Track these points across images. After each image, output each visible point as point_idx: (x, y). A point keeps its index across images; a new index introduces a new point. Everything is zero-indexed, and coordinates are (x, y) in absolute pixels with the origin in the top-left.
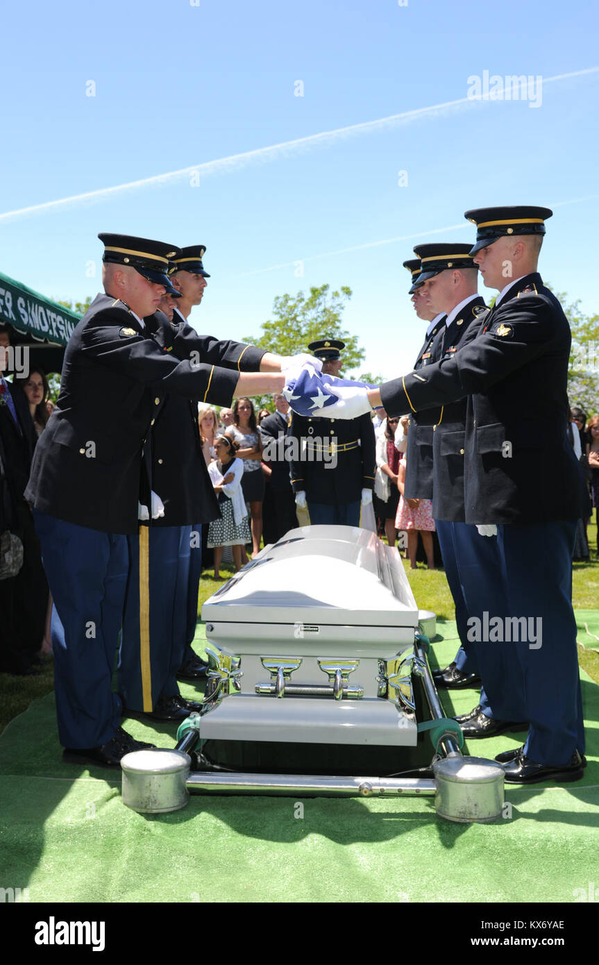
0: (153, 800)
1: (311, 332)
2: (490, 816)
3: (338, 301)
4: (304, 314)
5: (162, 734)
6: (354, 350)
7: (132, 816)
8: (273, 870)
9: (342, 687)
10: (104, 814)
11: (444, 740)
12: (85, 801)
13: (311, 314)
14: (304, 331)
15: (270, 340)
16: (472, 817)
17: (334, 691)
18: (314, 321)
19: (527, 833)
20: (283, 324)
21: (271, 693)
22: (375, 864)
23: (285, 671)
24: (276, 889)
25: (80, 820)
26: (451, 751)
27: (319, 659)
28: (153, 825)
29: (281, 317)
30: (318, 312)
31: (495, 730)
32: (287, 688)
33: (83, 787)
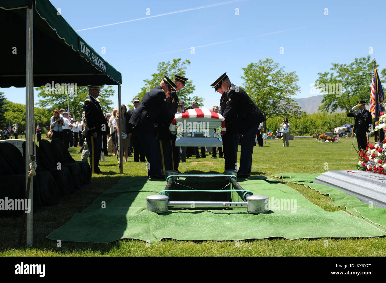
0: (158, 209)
2: (265, 211)
3: (184, 65)
4: (170, 71)
6: (191, 86)
8: (200, 226)
10: (143, 213)
13: (173, 71)
15: (155, 81)
16: (259, 212)
19: (276, 216)
20: (161, 75)
22: (231, 224)
29: (160, 72)
30: (176, 70)
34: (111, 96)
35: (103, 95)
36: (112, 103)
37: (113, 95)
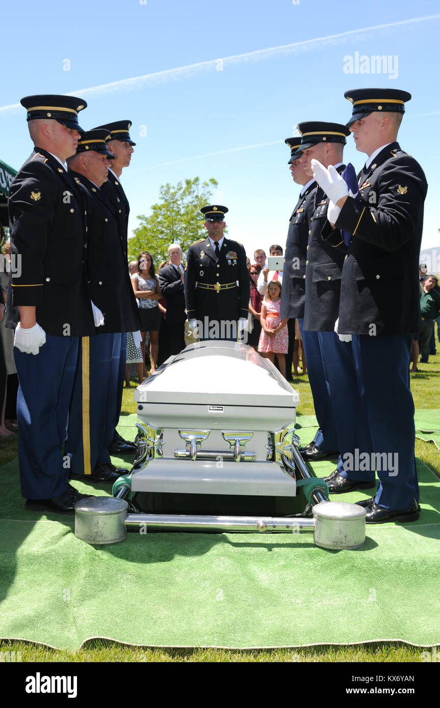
0: (100, 534)
1: (187, 213)
2: (356, 545)
3: (208, 189)
4: (182, 199)
5: (99, 490)
7: (85, 546)
8: (195, 584)
9: (241, 453)
10: (63, 545)
11: (315, 493)
12: (46, 536)
13: (188, 199)
14: (182, 211)
15: (158, 218)
16: (343, 545)
17: (234, 455)
18: (190, 204)
19: (384, 556)
20: (167, 206)
21: (187, 457)
22: (272, 580)
23: (197, 440)
24: (199, 598)
25: (44, 549)
26: (321, 500)
27: (223, 431)
28: (100, 553)
29: (166, 201)
30: (193, 198)
31: (349, 487)
32: (199, 454)
33: (43, 526)
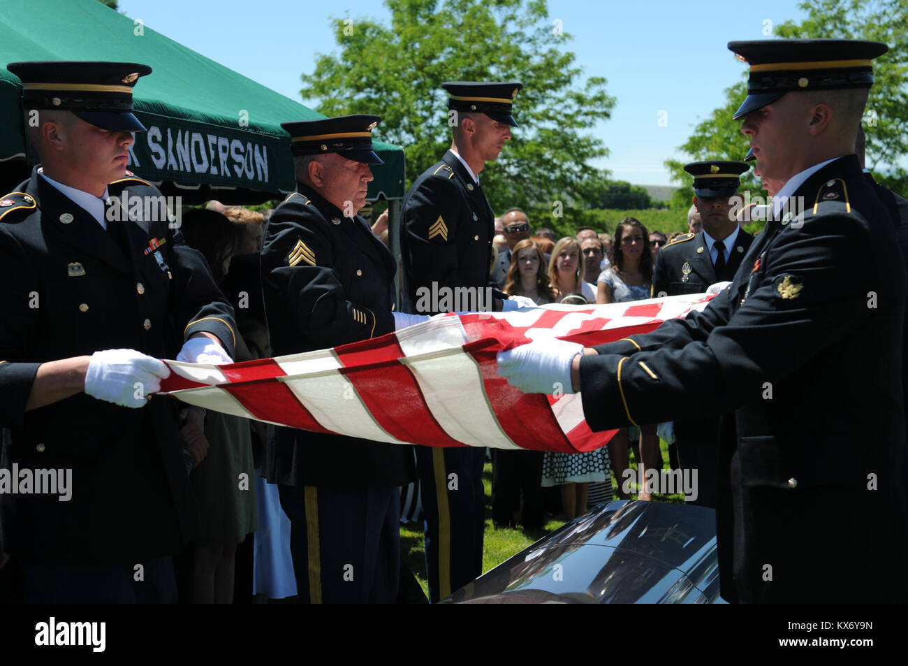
34: (599, 122)
35: (566, 116)
36: (602, 153)
37: (607, 115)
